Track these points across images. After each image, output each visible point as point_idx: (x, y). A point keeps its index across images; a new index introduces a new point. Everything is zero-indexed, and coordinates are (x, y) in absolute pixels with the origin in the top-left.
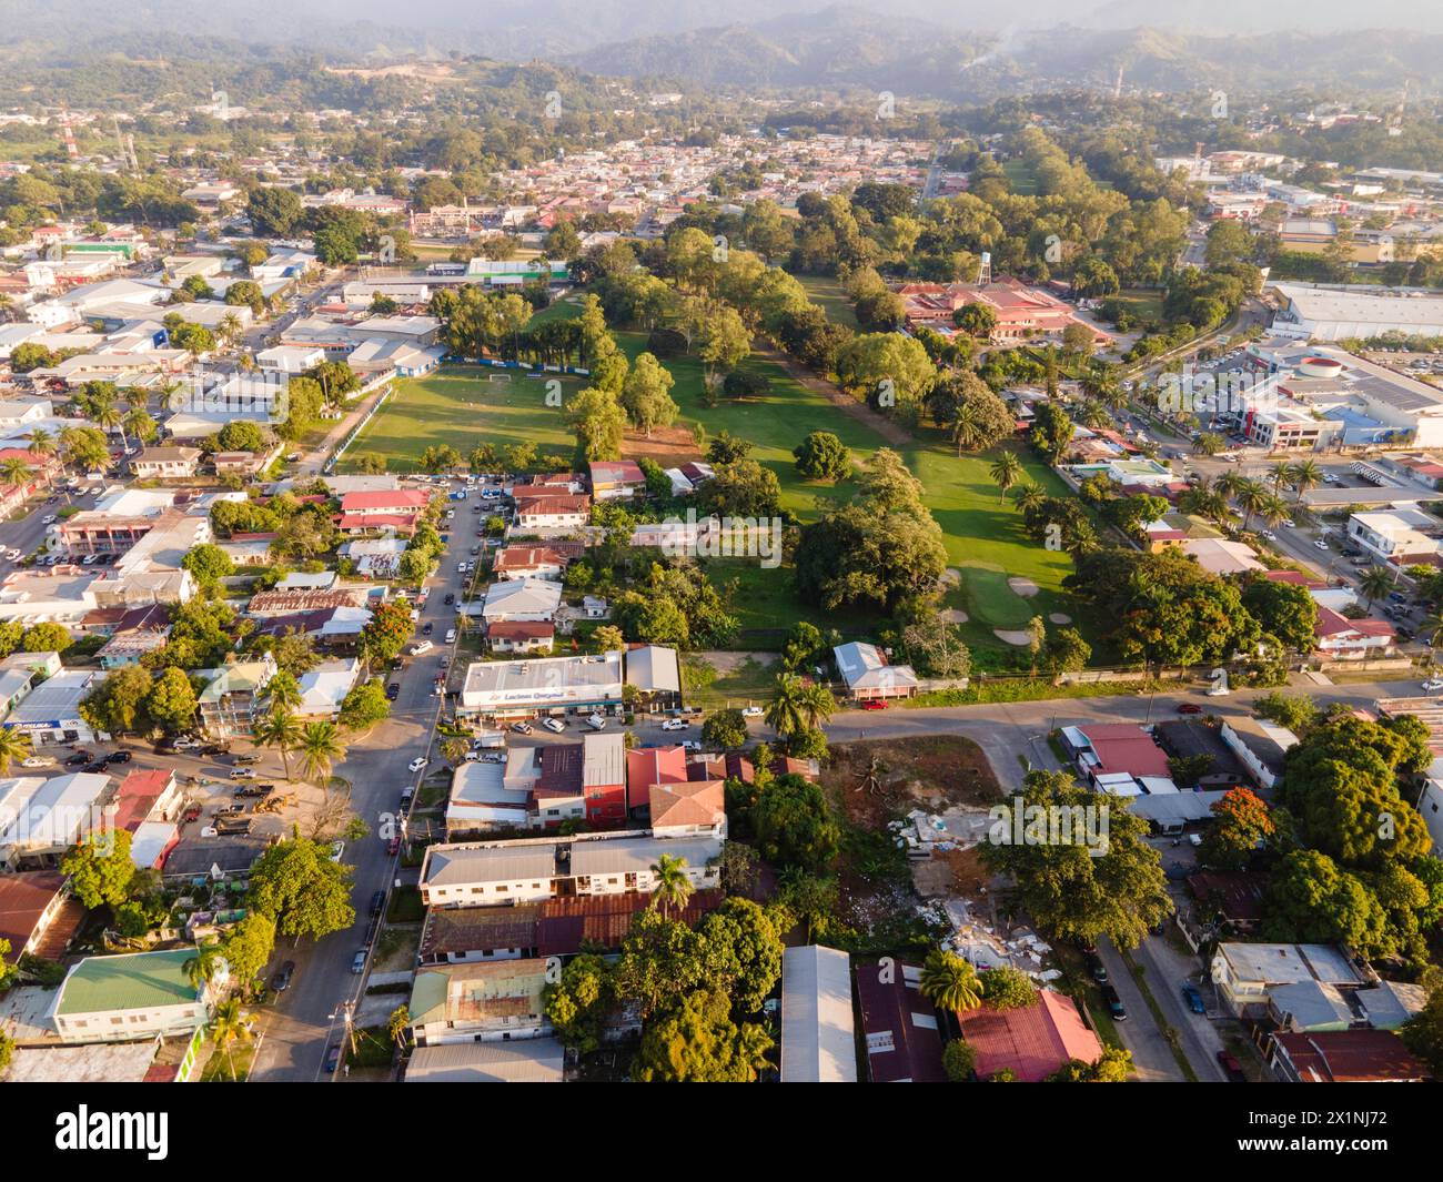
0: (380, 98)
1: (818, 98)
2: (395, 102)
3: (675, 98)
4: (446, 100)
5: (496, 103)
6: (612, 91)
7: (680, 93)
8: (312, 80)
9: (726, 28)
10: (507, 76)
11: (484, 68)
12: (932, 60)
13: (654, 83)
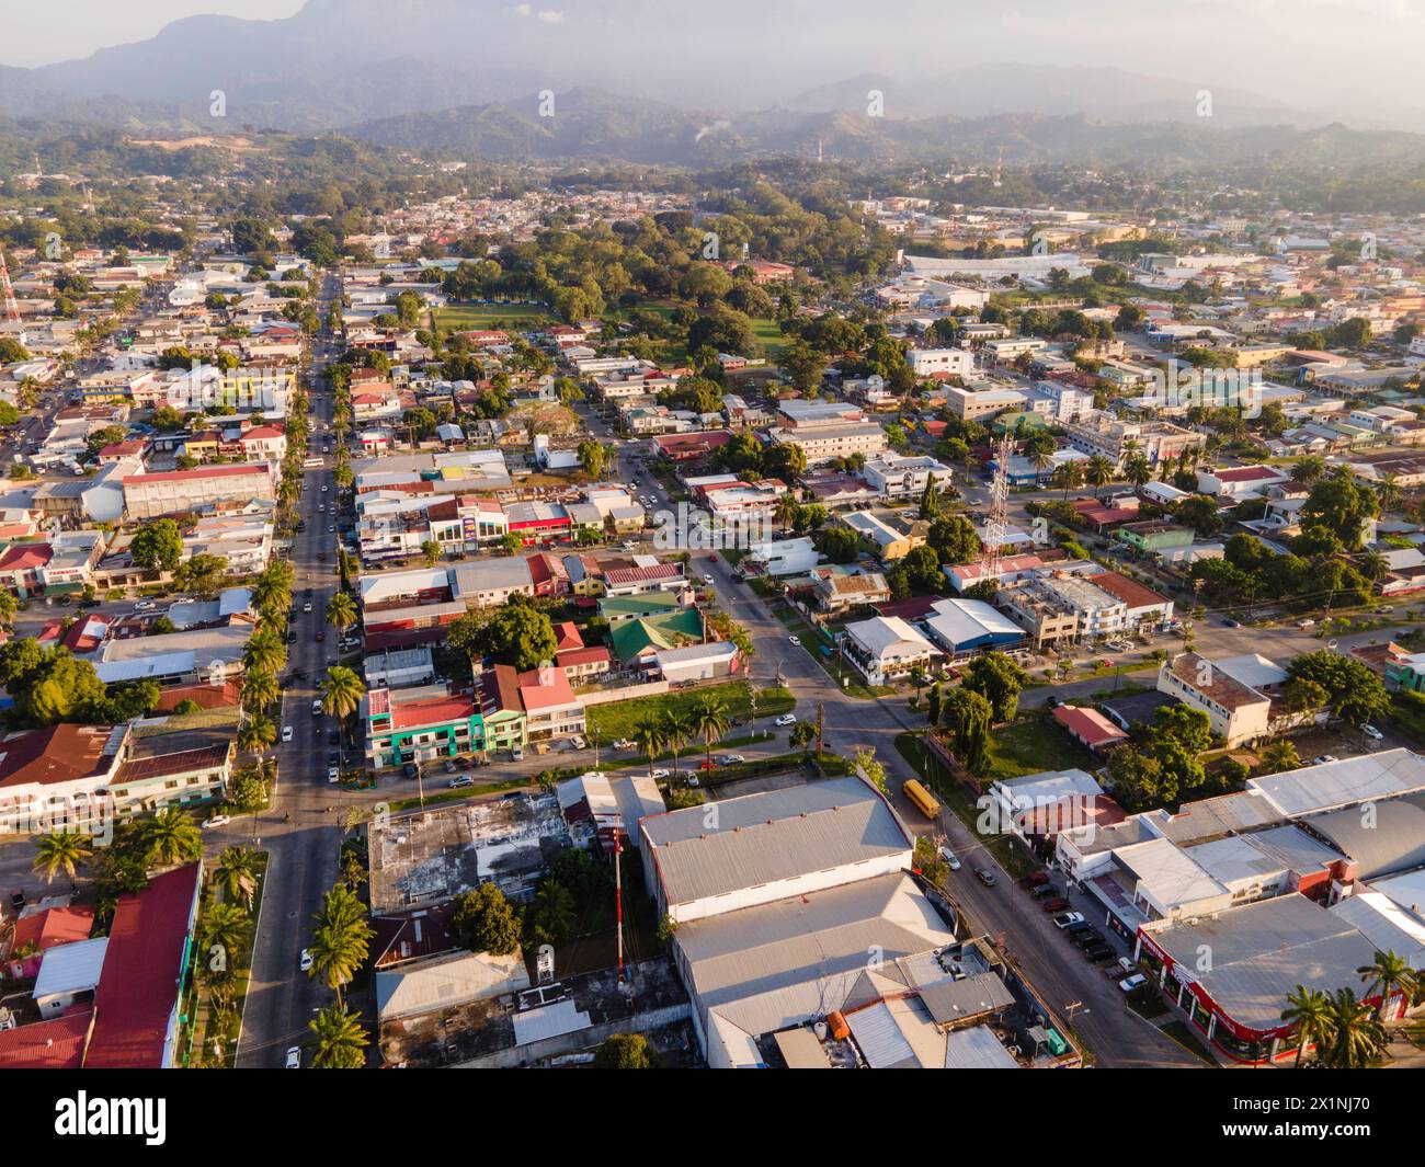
0: (198, 165)
1: (582, 165)
2: (215, 168)
3: (461, 165)
4: (254, 169)
5: (309, 168)
6: (404, 159)
7: (464, 161)
8: (118, 150)
9: (484, 108)
10: (306, 147)
11: (282, 141)
12: (671, 135)
13: (439, 153)
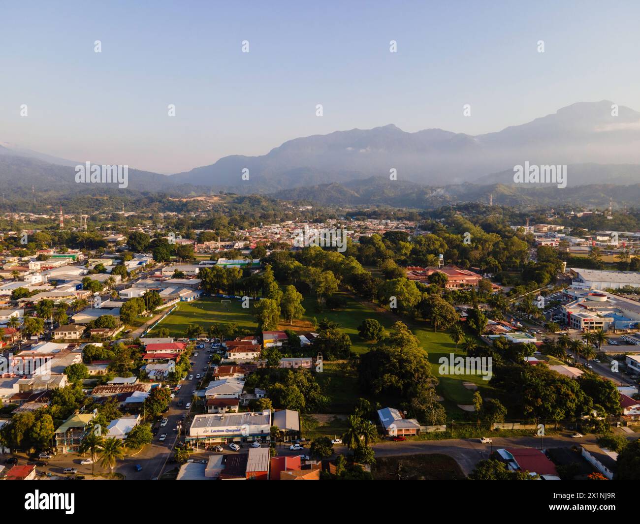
0: (189, 208)
1: (368, 208)
2: (196, 209)
3: (310, 208)
4: (216, 208)
5: (236, 209)
6: (284, 205)
7: (312, 206)
8: (164, 202)
9: (330, 184)
10: (241, 200)
11: (233, 197)
12: (414, 195)
13: (301, 202)
